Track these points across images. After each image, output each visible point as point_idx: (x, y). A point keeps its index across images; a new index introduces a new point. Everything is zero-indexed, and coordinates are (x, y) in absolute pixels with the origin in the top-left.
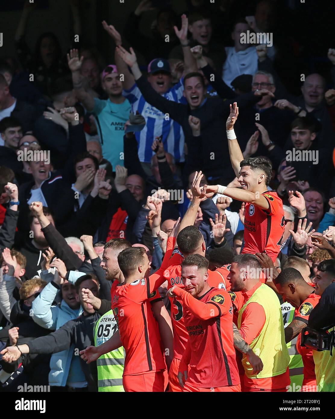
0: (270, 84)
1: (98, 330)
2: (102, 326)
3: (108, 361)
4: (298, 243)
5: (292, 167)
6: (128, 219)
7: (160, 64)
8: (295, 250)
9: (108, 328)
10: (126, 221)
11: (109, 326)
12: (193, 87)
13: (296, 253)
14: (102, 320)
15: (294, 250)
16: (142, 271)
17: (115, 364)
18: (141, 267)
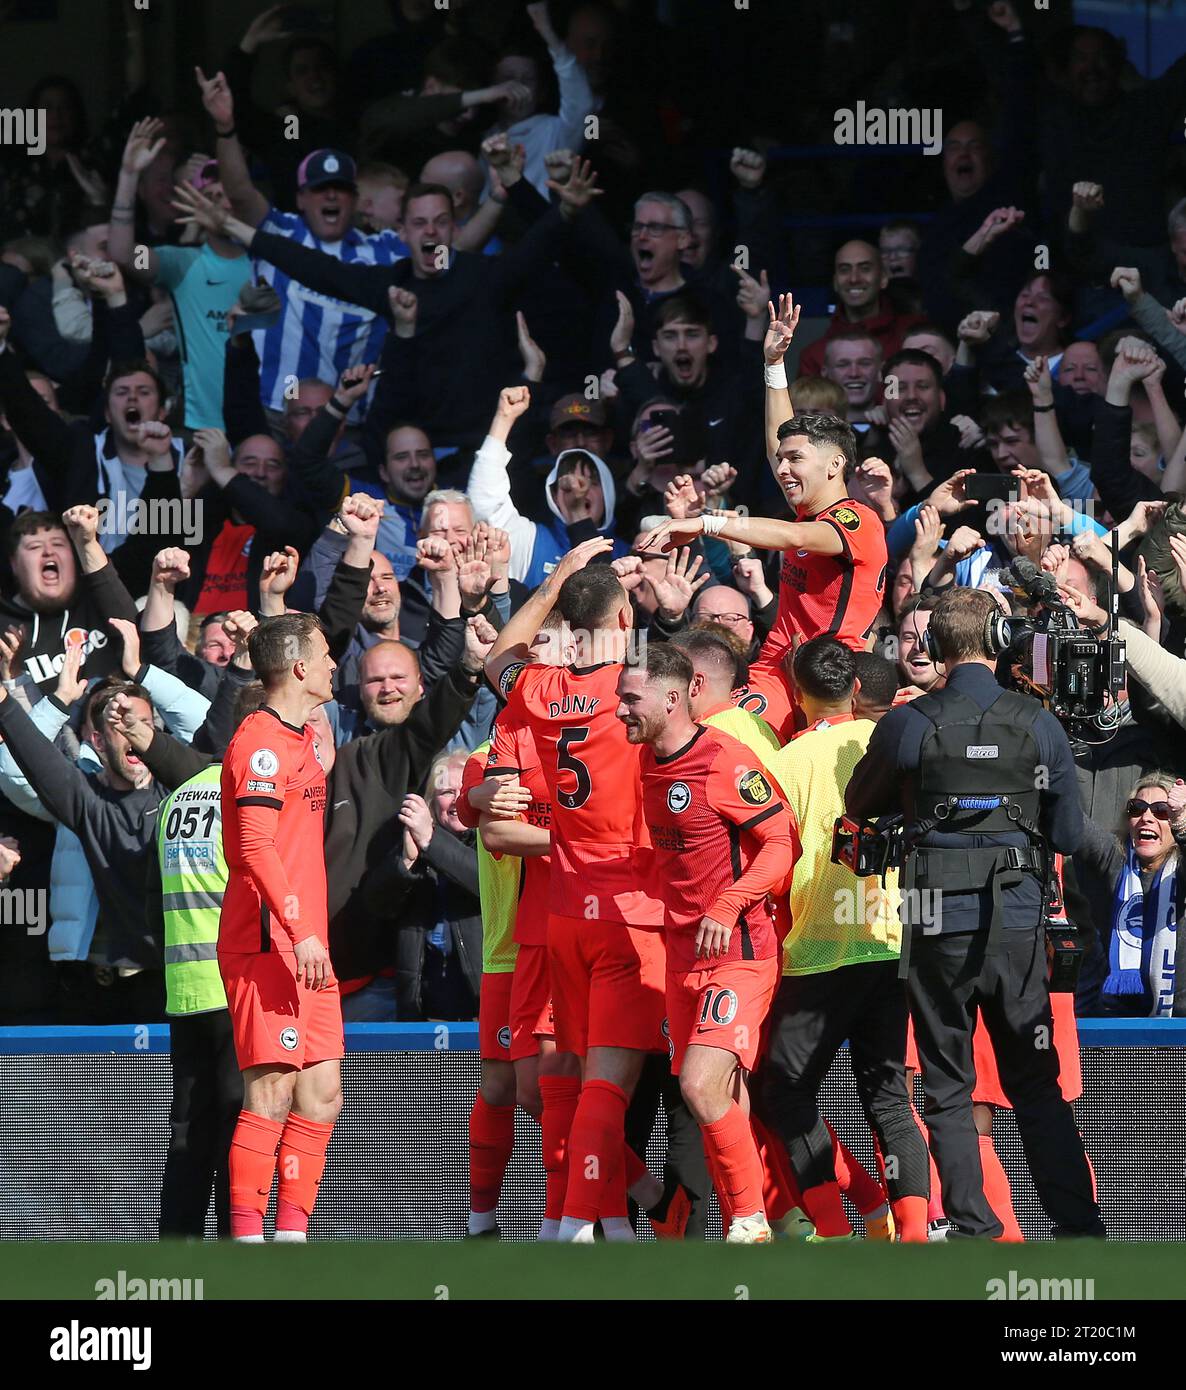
0: (674, 228)
1: (167, 821)
2: (178, 811)
3: (190, 900)
4: (666, 606)
5: (664, 427)
6: (252, 546)
7: (331, 165)
8: (661, 625)
9: (192, 816)
10: (247, 550)
11: (196, 810)
12: (430, 221)
13: (661, 633)
14: (178, 797)
15: (656, 624)
16: (304, 674)
17: (208, 907)
18: (302, 664)
